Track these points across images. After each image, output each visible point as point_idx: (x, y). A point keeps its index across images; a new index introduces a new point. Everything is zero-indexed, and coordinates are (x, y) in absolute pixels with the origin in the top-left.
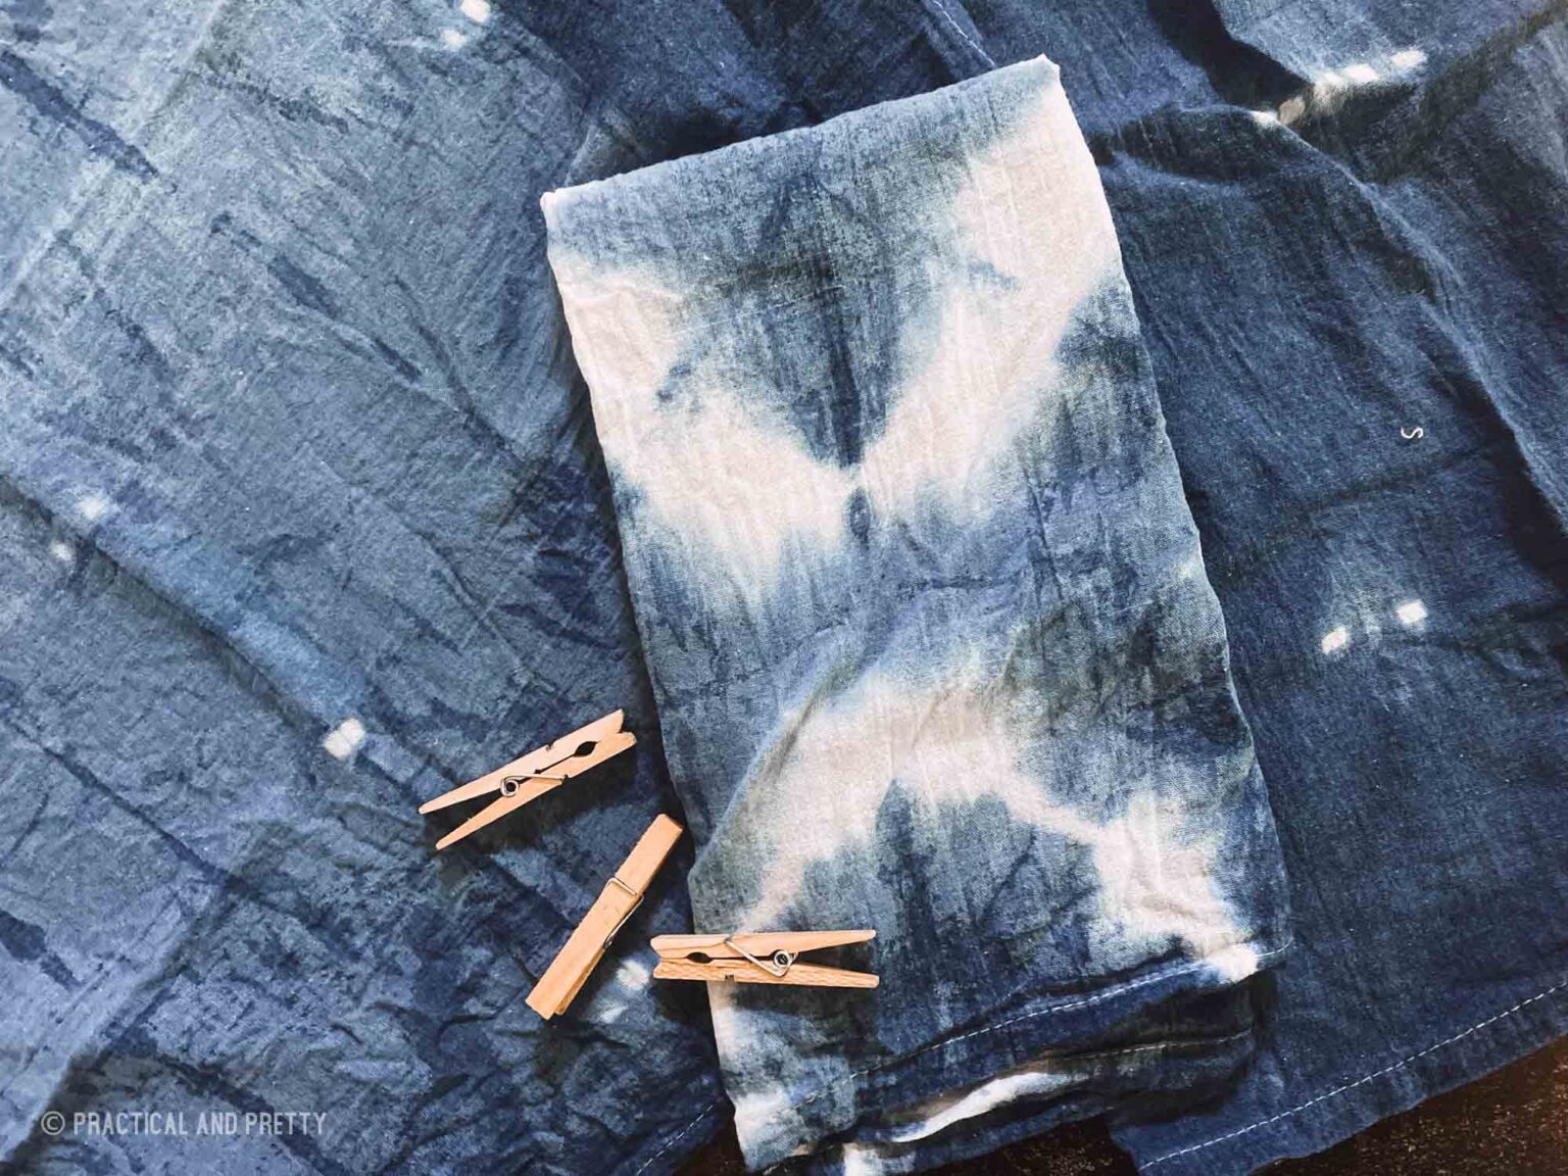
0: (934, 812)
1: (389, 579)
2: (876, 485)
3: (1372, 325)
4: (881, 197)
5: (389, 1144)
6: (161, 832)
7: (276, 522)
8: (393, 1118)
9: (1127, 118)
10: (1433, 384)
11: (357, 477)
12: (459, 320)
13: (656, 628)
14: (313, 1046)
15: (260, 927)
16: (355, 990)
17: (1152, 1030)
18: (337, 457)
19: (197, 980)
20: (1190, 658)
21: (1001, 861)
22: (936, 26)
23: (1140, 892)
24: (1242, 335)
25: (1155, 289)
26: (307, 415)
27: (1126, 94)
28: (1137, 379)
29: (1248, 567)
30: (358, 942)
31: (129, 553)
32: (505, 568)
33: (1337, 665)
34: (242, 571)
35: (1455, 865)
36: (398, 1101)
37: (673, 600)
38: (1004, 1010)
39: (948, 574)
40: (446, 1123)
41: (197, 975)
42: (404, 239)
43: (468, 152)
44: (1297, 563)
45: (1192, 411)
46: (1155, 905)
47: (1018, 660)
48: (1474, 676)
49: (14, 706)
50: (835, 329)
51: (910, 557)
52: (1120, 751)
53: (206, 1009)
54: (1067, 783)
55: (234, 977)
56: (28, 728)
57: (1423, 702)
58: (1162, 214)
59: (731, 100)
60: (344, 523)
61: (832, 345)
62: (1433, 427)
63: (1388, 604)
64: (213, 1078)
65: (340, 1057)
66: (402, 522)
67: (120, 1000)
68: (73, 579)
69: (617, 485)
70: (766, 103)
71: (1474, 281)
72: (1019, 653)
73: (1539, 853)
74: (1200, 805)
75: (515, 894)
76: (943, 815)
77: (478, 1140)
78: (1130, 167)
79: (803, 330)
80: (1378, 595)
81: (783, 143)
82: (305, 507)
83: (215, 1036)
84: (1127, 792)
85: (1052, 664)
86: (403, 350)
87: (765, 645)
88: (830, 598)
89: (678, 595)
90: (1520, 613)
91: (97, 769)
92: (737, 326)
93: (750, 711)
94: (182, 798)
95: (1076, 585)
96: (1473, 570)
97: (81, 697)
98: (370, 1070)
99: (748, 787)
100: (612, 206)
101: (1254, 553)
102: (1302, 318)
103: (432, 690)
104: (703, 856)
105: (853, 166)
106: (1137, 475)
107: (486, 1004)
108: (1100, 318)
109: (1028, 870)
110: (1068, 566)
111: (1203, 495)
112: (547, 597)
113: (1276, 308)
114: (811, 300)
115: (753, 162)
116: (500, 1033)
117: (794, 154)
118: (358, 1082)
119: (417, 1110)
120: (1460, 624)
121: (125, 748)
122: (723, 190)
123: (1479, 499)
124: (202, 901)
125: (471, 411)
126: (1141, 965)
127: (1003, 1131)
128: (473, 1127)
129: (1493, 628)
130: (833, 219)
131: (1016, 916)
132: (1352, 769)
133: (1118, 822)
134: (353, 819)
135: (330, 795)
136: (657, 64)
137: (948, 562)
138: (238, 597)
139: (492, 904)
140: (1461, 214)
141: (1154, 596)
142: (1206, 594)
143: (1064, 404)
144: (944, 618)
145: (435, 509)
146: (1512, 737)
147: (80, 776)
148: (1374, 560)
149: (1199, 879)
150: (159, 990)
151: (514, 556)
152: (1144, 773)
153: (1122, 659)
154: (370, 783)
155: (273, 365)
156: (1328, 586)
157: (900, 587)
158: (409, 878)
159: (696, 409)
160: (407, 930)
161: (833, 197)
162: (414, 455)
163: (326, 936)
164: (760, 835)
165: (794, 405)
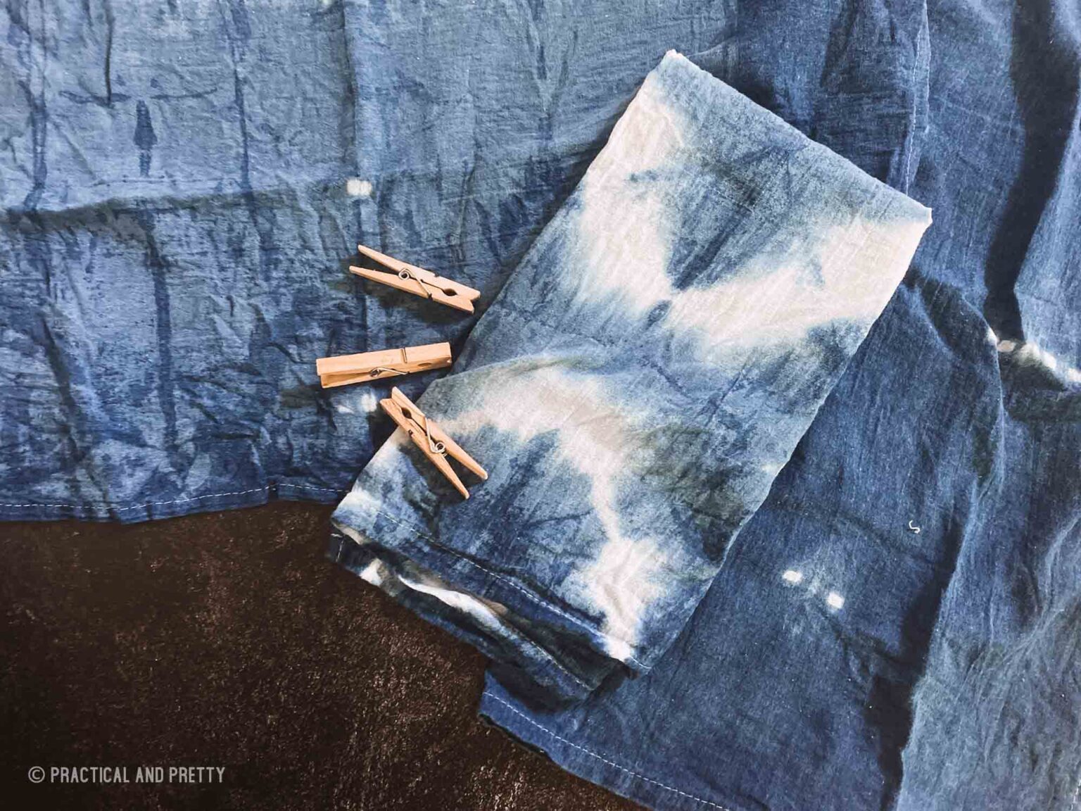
0: (559, 460)
1: (445, 145)
2: (678, 307)
3: (945, 467)
4: (807, 194)
5: (199, 368)
6: (246, 152)
7: (423, 76)
8: (212, 359)
9: (937, 277)
10: (944, 518)
11: (476, 92)
12: (585, 76)
13: (530, 266)
14: (212, 296)
15: (242, 225)
16: (253, 291)
17: (552, 647)
18: (476, 75)
19: (194, 218)
20: (731, 504)
21: (566, 508)
22: (901, 155)
23: (609, 580)
24: (888, 414)
25: (874, 357)
26: (483, 46)
27: (947, 268)
28: (830, 374)
29: (789, 508)
30: (274, 274)
31: (353, 26)
32: (494, 186)
33: (782, 587)
34: (389, 81)
35: (742, 720)
36: (222, 354)
37: (549, 262)
38: (501, 571)
39: (669, 371)
40: (231, 384)
41: (196, 217)
42: (596, 19)
43: (660, 12)
44: (811, 528)
45: (836, 421)
46: (610, 592)
47: (660, 434)
48: (833, 654)
49: (241, 40)
50: (732, 226)
51: (661, 350)
52: (662, 514)
53: (187, 236)
54: (626, 505)
55: (210, 233)
56: (237, 56)
57: (801, 640)
58: (909, 331)
59: (786, 95)
60: (450, 104)
61: (722, 231)
62: (925, 534)
63: (830, 586)
64: (161, 266)
65: (217, 311)
66: (474, 129)
67: (155, 195)
68: (318, 14)
69: (576, 194)
70: (799, 112)
71: (1006, 497)
72: (664, 432)
73: (783, 753)
74: (671, 570)
75: (358, 322)
76: (562, 465)
77: (237, 405)
78: (916, 300)
79: (718, 211)
80: (829, 578)
81: (790, 131)
82: (442, 81)
83: (179, 250)
84: (647, 534)
85: (672, 449)
86: (548, 62)
87: (565, 320)
88: (611, 330)
89: (553, 262)
90: (879, 647)
91: (248, 100)
92: (694, 182)
93: (531, 339)
94: (269, 147)
95: (718, 427)
96: (879, 610)
97: (270, 64)
98: (224, 330)
99: (498, 369)
100: (696, 82)
101: (798, 505)
102: (920, 435)
103: (414, 207)
104: (449, 378)
105: (809, 168)
106: (789, 411)
107: (299, 354)
108: (842, 333)
109: (573, 524)
110: (723, 416)
111: (803, 459)
112: (498, 217)
113: (914, 419)
114: (734, 204)
115: (771, 125)
116: (292, 371)
117: (790, 139)
118: (215, 330)
119: (225, 367)
120: (849, 627)
121: (267, 104)
122: (747, 123)
123: (912, 584)
124: (229, 190)
125: (550, 116)
126: (578, 610)
127: (446, 623)
128: (240, 398)
129: (861, 642)
130: (777, 180)
131: (549, 536)
132: (744, 636)
133: (631, 542)
134: (326, 223)
135: (327, 203)
136: (772, 49)
137: (674, 367)
138: (377, 89)
139: (345, 316)
140: (1030, 465)
141: (744, 464)
142: (765, 486)
143: (790, 353)
144: (649, 386)
145: (493, 137)
146: (822, 696)
147: (237, 95)
148: (843, 561)
149: (639, 602)
150: (174, 206)
151: (502, 184)
152: (662, 533)
153: (703, 476)
154: (350, 217)
155: (490, 12)
156: (813, 551)
157: (644, 357)
158: (322, 271)
159: (641, 197)
160: (299, 290)
161: (788, 173)
162: (508, 108)
163: (264, 258)
164: (482, 393)
165: (682, 239)
